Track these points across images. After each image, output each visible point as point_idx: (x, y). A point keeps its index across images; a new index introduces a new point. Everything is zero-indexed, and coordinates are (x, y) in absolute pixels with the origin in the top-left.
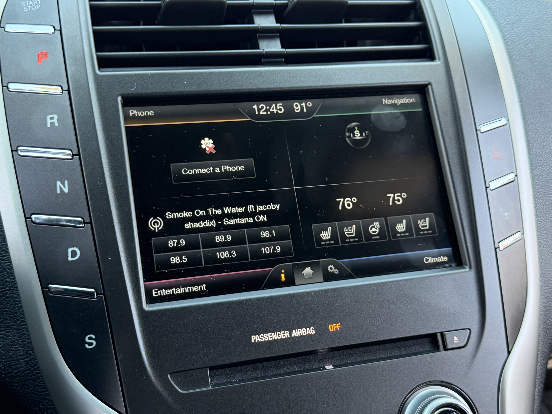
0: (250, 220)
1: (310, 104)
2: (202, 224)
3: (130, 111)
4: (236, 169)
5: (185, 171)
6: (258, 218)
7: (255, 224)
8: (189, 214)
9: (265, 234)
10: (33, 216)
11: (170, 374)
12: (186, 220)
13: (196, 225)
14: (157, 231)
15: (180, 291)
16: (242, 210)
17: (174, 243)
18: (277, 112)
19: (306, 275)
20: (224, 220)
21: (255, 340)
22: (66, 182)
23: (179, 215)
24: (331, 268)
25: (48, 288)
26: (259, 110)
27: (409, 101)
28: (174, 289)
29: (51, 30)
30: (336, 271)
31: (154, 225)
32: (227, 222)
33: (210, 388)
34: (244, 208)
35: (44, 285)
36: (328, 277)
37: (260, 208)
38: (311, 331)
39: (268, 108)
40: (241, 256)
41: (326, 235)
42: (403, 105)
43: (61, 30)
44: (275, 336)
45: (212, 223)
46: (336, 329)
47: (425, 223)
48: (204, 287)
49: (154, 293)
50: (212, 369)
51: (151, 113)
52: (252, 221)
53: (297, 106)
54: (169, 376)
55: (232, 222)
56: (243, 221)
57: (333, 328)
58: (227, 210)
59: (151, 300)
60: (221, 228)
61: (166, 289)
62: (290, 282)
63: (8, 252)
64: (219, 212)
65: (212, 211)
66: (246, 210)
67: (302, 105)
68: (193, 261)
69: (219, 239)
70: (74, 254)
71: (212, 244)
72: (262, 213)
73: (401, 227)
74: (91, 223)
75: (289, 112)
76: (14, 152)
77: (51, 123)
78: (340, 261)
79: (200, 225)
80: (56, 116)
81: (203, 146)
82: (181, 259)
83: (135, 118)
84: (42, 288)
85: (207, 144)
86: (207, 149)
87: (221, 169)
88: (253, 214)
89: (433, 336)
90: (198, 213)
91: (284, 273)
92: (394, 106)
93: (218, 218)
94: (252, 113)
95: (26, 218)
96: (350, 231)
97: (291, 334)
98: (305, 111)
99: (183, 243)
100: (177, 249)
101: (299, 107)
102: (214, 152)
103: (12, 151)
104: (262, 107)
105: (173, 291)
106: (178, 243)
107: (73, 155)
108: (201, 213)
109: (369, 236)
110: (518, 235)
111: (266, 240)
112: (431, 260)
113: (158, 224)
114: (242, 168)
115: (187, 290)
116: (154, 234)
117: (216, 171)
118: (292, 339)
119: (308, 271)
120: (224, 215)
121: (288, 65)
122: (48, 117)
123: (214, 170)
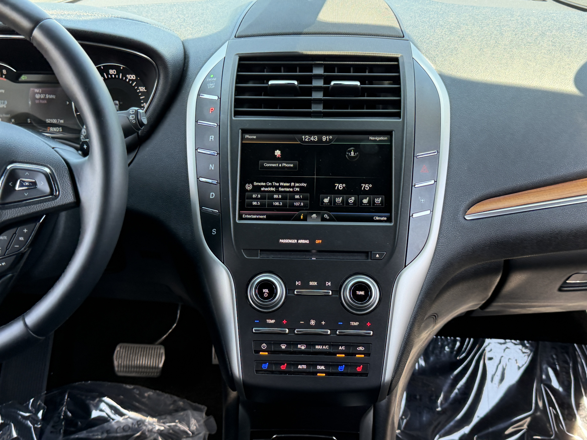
0: (291, 190)
1: (331, 137)
2: (269, 189)
3: (246, 136)
4: (289, 165)
5: (265, 165)
6: (295, 189)
7: (293, 192)
8: (264, 184)
9: (297, 197)
10: (200, 178)
11: (243, 249)
12: (262, 186)
13: (266, 189)
14: (249, 190)
15: (255, 217)
16: (288, 184)
17: (255, 196)
18: (314, 140)
19: (313, 218)
20: (279, 188)
21: (281, 242)
22: (213, 165)
23: (259, 184)
24: (326, 216)
25: (202, 208)
26: (305, 138)
27: (384, 139)
28: (252, 216)
29: (216, 98)
30: (328, 218)
31: (248, 187)
32: (280, 189)
33: (259, 258)
34: (289, 184)
35: (201, 207)
36: (323, 219)
37: (297, 185)
38: (307, 242)
39: (310, 138)
40: (285, 205)
41: (326, 200)
42: (380, 141)
43: (220, 98)
44: (290, 241)
45: (273, 189)
46: (319, 242)
47: (378, 200)
48: (265, 217)
49: (243, 216)
50: (261, 250)
51: (255, 137)
52: (292, 190)
53: (324, 138)
54: (242, 250)
55: (283, 189)
56: (288, 190)
57: (318, 242)
58: (282, 184)
59: (241, 218)
60: (277, 192)
61: (248, 215)
62: (305, 219)
63: (189, 192)
64: (278, 184)
65: (274, 183)
66: (290, 185)
67: (327, 137)
68: (262, 205)
69: (276, 196)
70: (212, 195)
71: (272, 198)
72: (297, 187)
73: (365, 201)
74: (220, 183)
75: (320, 140)
76: (196, 151)
77: (211, 139)
78: (331, 213)
79: (268, 189)
80: (213, 136)
81: (276, 154)
82: (257, 203)
83: (248, 139)
84: (200, 208)
85: (278, 153)
86: (277, 155)
87: (282, 165)
88: (293, 187)
89: (367, 253)
90: (268, 184)
91: (303, 215)
92: (375, 141)
93: (277, 187)
94: (301, 140)
95: (197, 179)
96: (339, 200)
97: (298, 241)
98: (328, 140)
99: (259, 196)
100: (256, 199)
101: (325, 138)
102: (280, 157)
103: (196, 150)
104: (307, 137)
105: (251, 217)
106: (257, 196)
107: (217, 154)
108: (270, 184)
109: (348, 203)
110: (428, 212)
111: (297, 199)
112: (377, 218)
113: (250, 187)
114: (292, 165)
115: (258, 217)
116: (247, 191)
117: (280, 166)
118: (297, 244)
119: (314, 215)
120: (280, 186)
121: (323, 117)
122: (210, 136)
123: (279, 165)
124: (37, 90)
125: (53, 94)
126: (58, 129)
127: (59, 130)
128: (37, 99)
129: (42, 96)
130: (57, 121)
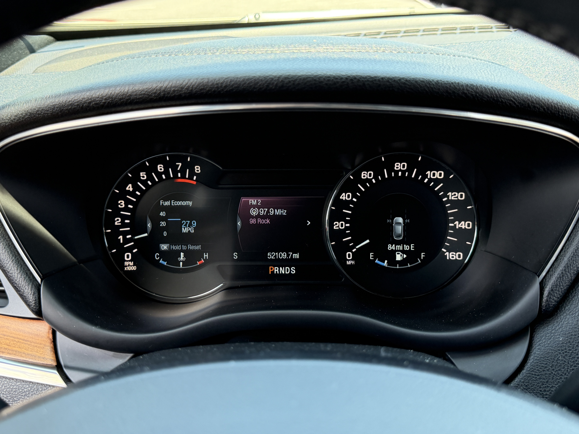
124: (253, 201)
125: (282, 208)
126: (288, 269)
127: (291, 270)
128: (253, 217)
129: (261, 211)
130: (288, 255)
